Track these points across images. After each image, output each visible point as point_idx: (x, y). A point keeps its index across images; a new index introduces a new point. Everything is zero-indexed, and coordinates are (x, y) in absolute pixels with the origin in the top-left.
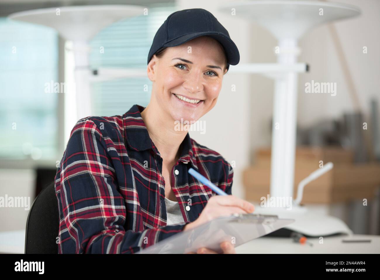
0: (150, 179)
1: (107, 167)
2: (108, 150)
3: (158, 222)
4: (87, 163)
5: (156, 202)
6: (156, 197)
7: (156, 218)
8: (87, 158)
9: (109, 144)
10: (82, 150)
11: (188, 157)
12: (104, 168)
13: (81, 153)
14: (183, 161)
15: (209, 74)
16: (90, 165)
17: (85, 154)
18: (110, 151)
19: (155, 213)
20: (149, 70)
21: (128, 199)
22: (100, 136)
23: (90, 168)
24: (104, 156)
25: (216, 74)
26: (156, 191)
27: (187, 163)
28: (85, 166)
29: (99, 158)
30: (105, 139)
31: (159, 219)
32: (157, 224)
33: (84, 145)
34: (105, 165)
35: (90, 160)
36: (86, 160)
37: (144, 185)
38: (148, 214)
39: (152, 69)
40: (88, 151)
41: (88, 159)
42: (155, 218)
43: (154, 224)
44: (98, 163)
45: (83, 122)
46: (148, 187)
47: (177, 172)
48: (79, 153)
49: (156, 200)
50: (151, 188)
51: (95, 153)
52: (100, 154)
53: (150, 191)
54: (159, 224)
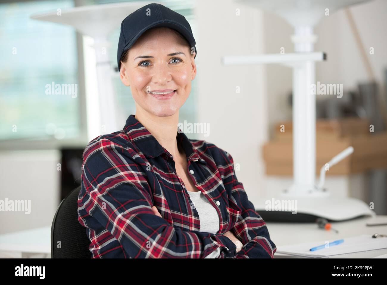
0: (173, 182)
1: (140, 173)
2: (134, 158)
3: (193, 221)
4: (121, 175)
5: (185, 202)
6: (184, 197)
7: (190, 217)
8: (119, 171)
9: (132, 153)
10: (110, 166)
11: (195, 155)
12: (138, 175)
13: (112, 168)
14: (193, 159)
15: (174, 62)
16: (125, 176)
17: (115, 168)
18: (136, 159)
19: (188, 213)
20: (122, 76)
21: (159, 206)
22: (121, 149)
23: (126, 178)
24: (133, 165)
25: (181, 60)
26: (183, 192)
27: (197, 160)
28: (121, 178)
29: (129, 168)
30: (127, 149)
31: (193, 218)
32: (192, 223)
33: (110, 161)
34: (137, 172)
35: (122, 171)
36: (119, 173)
37: (170, 188)
38: (182, 215)
39: (124, 75)
40: (117, 165)
41: (121, 171)
42: (188, 217)
43: (189, 223)
44: (131, 172)
45: (96, 143)
46: (174, 189)
47: (192, 172)
48: (109, 170)
49: (185, 200)
50: (176, 190)
51: (124, 164)
52: (129, 164)
53: (177, 192)
54: (193, 222)
